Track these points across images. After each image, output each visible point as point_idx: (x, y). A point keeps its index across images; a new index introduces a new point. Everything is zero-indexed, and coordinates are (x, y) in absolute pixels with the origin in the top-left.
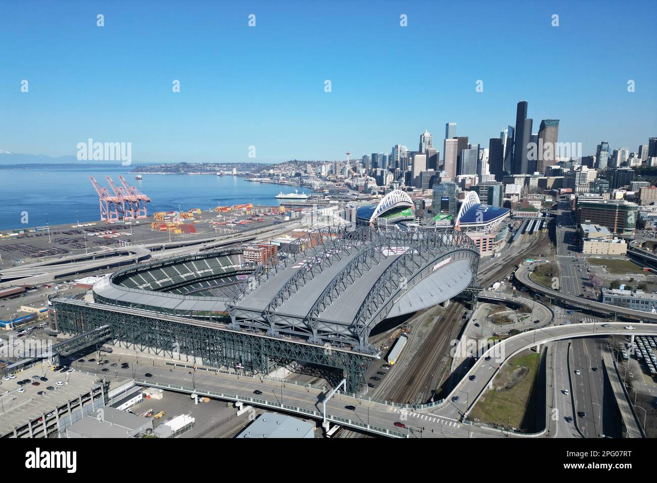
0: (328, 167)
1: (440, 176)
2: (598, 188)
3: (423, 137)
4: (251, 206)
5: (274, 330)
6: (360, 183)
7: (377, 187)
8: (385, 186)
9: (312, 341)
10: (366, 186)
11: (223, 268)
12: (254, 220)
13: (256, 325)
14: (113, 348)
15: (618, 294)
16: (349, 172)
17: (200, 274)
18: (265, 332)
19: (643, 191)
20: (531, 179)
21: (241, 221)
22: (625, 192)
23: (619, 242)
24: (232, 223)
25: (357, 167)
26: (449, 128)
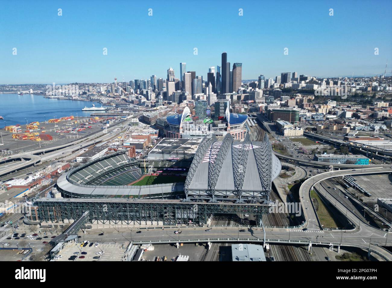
0: (105, 88)
1: (185, 95)
2: (269, 100)
3: (169, 71)
4: (73, 117)
5: (214, 199)
6: (134, 99)
7: (148, 101)
8: (151, 101)
9: (239, 202)
10: (140, 101)
11: (118, 164)
12: (85, 127)
13: (202, 198)
14: (92, 225)
15: (324, 157)
16: (122, 92)
17: (107, 169)
18: (207, 201)
19: (289, 101)
20: (234, 96)
21: (77, 129)
22: (280, 102)
23: (300, 129)
24: (72, 131)
25: (127, 88)
26: (182, 66)
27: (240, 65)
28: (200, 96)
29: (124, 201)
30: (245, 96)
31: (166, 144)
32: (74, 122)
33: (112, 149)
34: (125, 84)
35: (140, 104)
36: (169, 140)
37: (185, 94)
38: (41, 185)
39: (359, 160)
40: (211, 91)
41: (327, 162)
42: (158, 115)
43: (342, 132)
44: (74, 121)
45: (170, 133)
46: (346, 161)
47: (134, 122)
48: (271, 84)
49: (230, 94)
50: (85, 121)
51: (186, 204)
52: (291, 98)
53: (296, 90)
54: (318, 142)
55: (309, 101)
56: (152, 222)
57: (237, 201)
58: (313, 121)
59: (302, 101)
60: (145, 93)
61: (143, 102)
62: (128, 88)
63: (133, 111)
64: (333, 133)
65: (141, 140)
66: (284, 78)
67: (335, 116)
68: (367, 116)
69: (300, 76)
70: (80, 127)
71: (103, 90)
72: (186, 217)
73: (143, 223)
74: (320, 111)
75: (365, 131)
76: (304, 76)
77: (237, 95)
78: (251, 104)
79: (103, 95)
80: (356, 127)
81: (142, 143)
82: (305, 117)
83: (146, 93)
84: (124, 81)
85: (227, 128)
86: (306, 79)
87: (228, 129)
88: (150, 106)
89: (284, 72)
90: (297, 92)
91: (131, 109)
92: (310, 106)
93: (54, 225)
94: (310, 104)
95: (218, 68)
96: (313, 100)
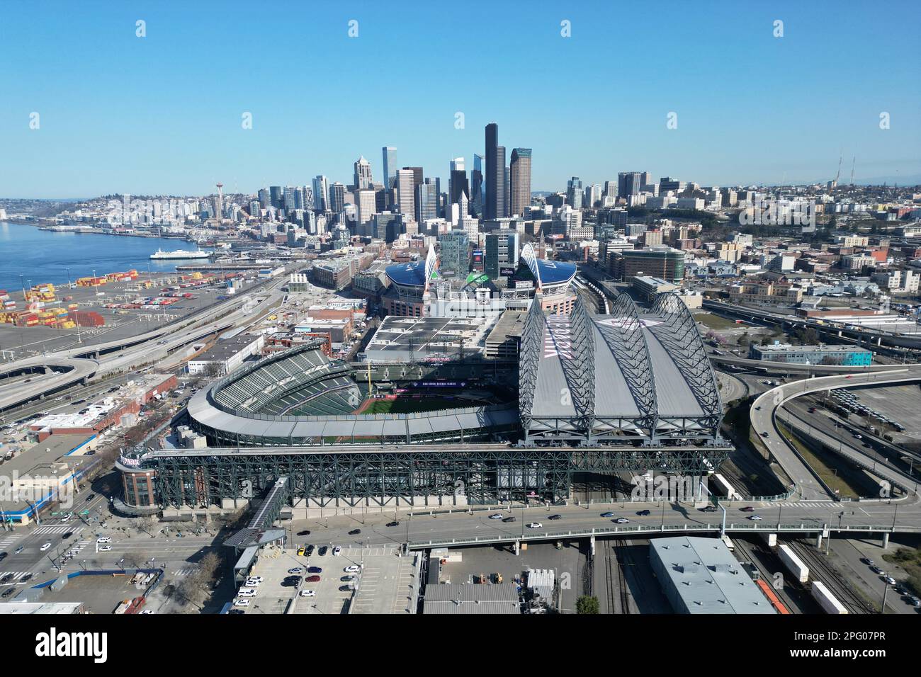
0: (195, 207)
1: (403, 221)
2: (603, 233)
3: (358, 165)
4: (136, 274)
5: (592, 439)
6: (274, 232)
7: (312, 237)
8: (319, 236)
9: (649, 445)
10: (291, 235)
11: (307, 373)
12: (175, 296)
13: (562, 436)
14: (293, 511)
15: (773, 350)
16: (240, 215)
17: (285, 385)
18: (574, 443)
19: (647, 234)
20: (517, 223)
21: (157, 300)
22: (627, 237)
23: (694, 294)
24: (146, 304)
25: (251, 207)
26: (388, 153)
27: (528, 152)
28: (437, 223)
29: (374, 448)
30: (542, 223)
31: (400, 329)
32: (144, 285)
33: (278, 341)
34: (241, 200)
35: (291, 242)
36: (401, 321)
37: (403, 218)
38: (121, 427)
39: (851, 356)
40: (465, 211)
41: (781, 361)
42: (350, 265)
43: (787, 299)
44: (143, 282)
45: (398, 304)
46: (822, 358)
47: (297, 282)
48: (598, 197)
49: (507, 219)
50: (170, 282)
51: (524, 453)
52: (652, 228)
53: (656, 212)
54: (741, 322)
55: (692, 234)
56: (440, 499)
57: (646, 443)
58: (712, 278)
59: (675, 234)
60: (300, 216)
61: (299, 239)
62: (254, 206)
63: (281, 259)
64: (765, 302)
65: (334, 321)
66: (626, 184)
67: (757, 267)
68: (829, 266)
69: (662, 179)
70: (161, 296)
71: (190, 210)
72: (519, 482)
73: (419, 500)
74: (723, 255)
75: (835, 296)
76: (670, 181)
77: (524, 223)
78: (559, 242)
79: (193, 223)
80: (815, 289)
81: (341, 327)
82: (694, 268)
83: (302, 219)
84: (237, 192)
85: (534, 292)
86: (675, 186)
87: (539, 293)
88: (318, 247)
89: (627, 170)
90: (659, 214)
91: (272, 255)
92: (696, 247)
93: (198, 515)
94: (694, 242)
95: (478, 159)
96: (700, 233)
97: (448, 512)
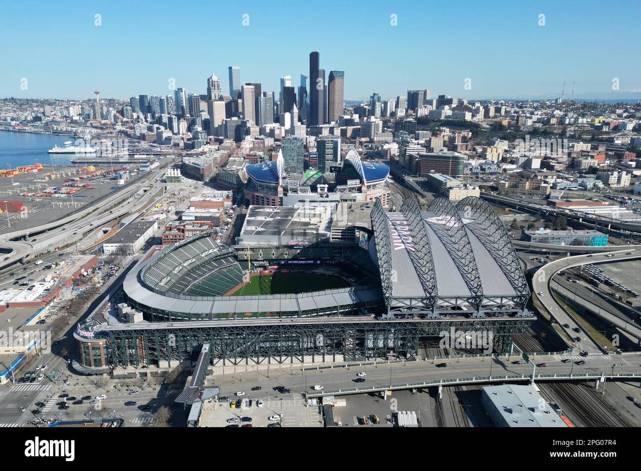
0: (78, 109)
1: (248, 126)
2: (400, 138)
3: (211, 80)
4: (41, 167)
5: (436, 313)
6: (145, 131)
7: (176, 137)
8: (181, 136)
9: (476, 317)
10: (159, 135)
11: (203, 255)
12: (77, 186)
13: (414, 311)
14: (214, 369)
15: (539, 234)
16: (115, 117)
17: (188, 265)
18: (422, 316)
19: (432, 139)
20: (335, 129)
21: (64, 190)
22: (417, 141)
23: (474, 189)
24: (55, 193)
25: (125, 111)
26: (233, 72)
27: (342, 74)
28: (274, 128)
29: (275, 321)
30: (354, 129)
31: (264, 217)
32: (50, 177)
33: (174, 228)
34: (113, 103)
35: (159, 140)
36: (262, 210)
37: (247, 123)
38: (61, 299)
39: (593, 238)
40: (296, 119)
41: (545, 242)
42: (212, 162)
43: (539, 192)
44: (49, 174)
45: (258, 196)
46: (573, 240)
47: (173, 175)
48: (393, 109)
49: (327, 125)
50: (70, 174)
51: (386, 323)
52: (435, 134)
53: (436, 121)
54: (509, 210)
55: (464, 140)
56: (323, 358)
57: (474, 315)
58: (483, 174)
59: (452, 140)
60: (165, 119)
61: (166, 138)
62: (127, 110)
63: (154, 155)
64: (524, 194)
65: (212, 210)
66: (413, 100)
67: (514, 166)
68: (565, 166)
69: (439, 96)
70: (66, 186)
71: (74, 112)
72: (381, 344)
73: (308, 359)
74: (489, 156)
75: (572, 190)
76: (446, 98)
77: (340, 129)
78: (366, 144)
79: (78, 123)
80: (558, 185)
81: (218, 215)
82: (470, 167)
83: (167, 122)
84: (110, 98)
85: (361, 187)
86: (449, 102)
87: (364, 189)
88: (182, 144)
89: (414, 89)
90: (438, 123)
91: (147, 152)
92: (468, 149)
93: (140, 373)
94: (467, 146)
95: (303, 78)
96: (470, 139)
97: (331, 367)
